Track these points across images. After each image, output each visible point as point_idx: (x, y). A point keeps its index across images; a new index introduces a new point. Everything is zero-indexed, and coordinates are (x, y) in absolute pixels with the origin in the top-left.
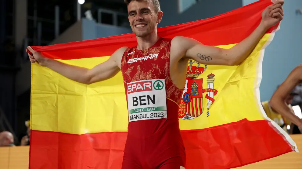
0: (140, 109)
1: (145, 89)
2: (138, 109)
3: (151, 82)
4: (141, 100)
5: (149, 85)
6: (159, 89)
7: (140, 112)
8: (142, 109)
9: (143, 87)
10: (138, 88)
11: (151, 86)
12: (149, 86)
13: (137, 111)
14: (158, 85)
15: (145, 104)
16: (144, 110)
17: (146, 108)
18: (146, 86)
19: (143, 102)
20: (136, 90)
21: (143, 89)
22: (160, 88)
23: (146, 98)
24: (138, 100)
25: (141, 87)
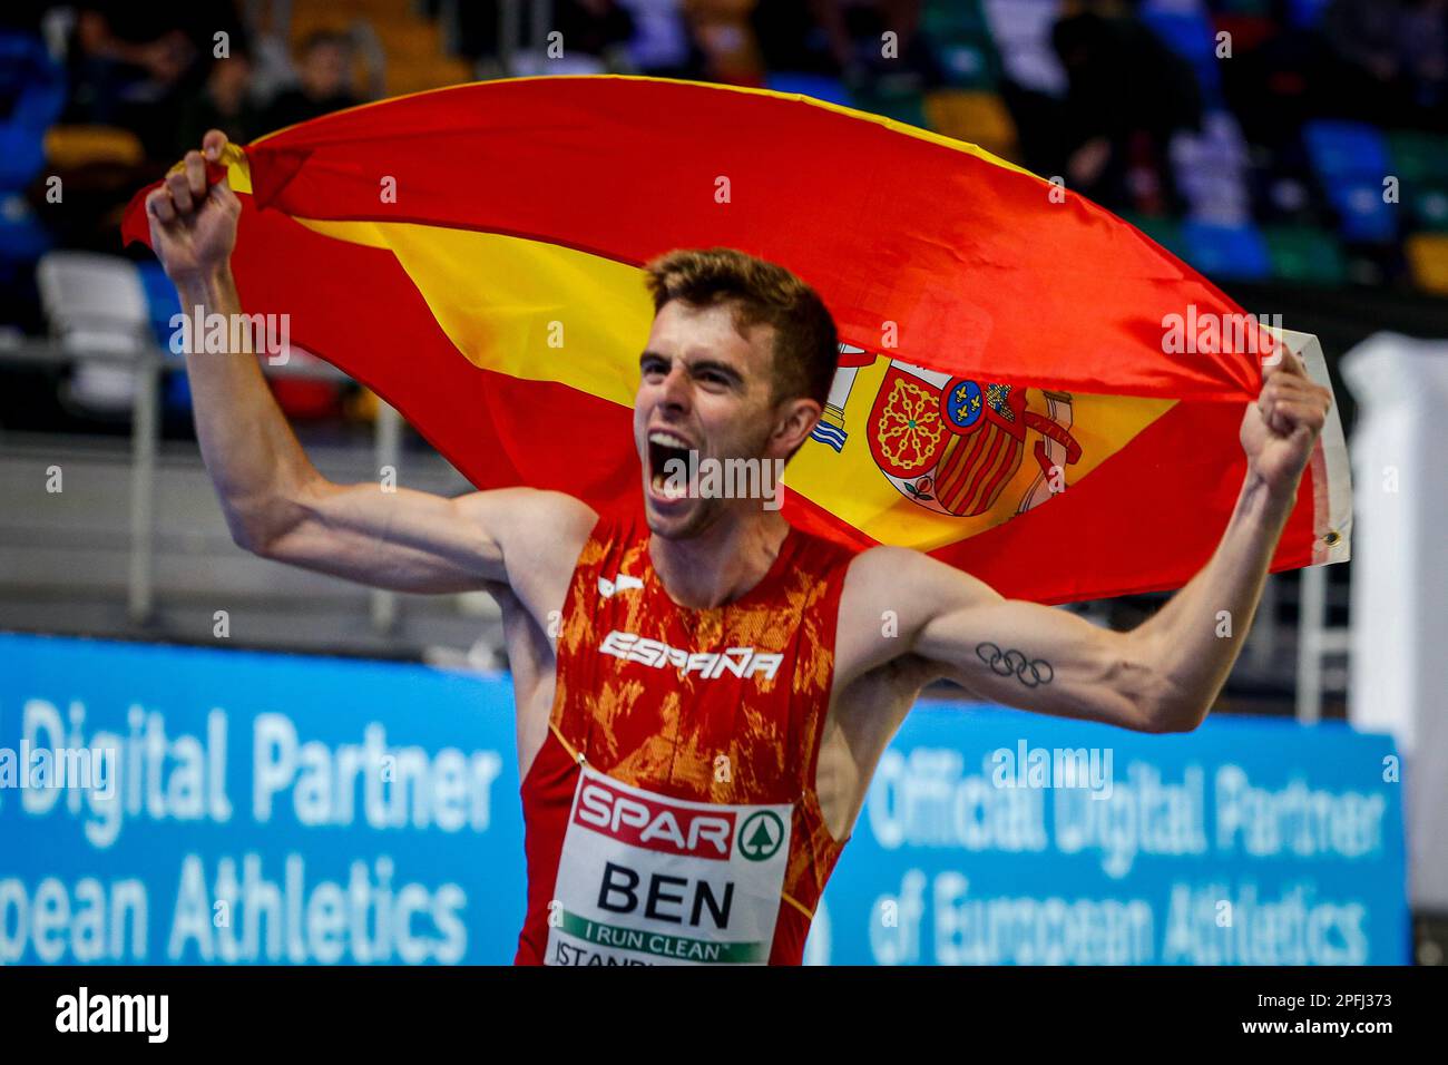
0: (637, 933)
1: (692, 845)
2: (628, 931)
3: (731, 818)
4: (655, 895)
5: (717, 830)
6: (759, 857)
7: (634, 947)
8: (648, 936)
9: (685, 832)
10: (653, 831)
11: (728, 841)
12: (718, 841)
13: (619, 938)
14: (761, 837)
15: (677, 920)
16: (657, 944)
17: (674, 941)
18: (706, 835)
19: (662, 907)
20: (644, 837)
21: (680, 843)
22: (766, 849)
23: (688, 893)
24: (642, 893)
25: (674, 835)
